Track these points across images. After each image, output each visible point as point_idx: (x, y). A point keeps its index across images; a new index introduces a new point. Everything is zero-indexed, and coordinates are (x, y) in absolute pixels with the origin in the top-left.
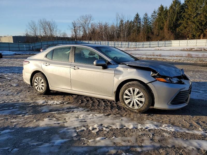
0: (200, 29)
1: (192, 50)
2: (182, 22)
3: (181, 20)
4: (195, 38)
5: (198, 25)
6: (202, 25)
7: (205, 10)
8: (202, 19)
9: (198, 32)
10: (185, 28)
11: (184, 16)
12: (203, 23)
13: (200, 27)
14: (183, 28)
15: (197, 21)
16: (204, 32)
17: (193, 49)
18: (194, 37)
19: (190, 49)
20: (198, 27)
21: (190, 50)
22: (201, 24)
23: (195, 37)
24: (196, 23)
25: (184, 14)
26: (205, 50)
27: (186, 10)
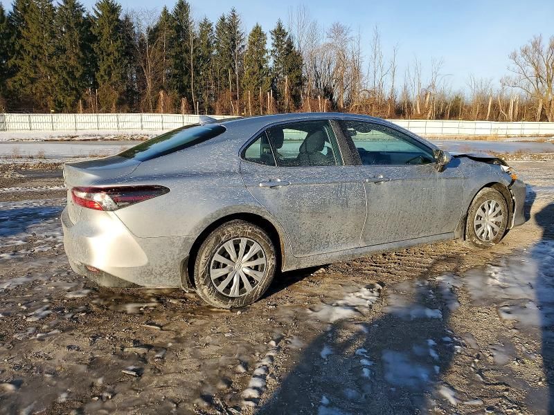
0: (72, 89)
1: (75, 140)
2: (18, 62)
3: (14, 57)
4: (64, 108)
5: (66, 77)
6: (74, 79)
7: (75, 42)
8: (72, 62)
9: (69, 96)
10: (33, 81)
11: (22, 47)
12: (78, 75)
13: (70, 82)
14: (28, 81)
15: (60, 67)
16: (83, 97)
17: (76, 137)
18: (60, 108)
19: (69, 138)
20: (67, 83)
21: (69, 140)
22: (71, 74)
23: (62, 107)
24: (60, 71)
25: (22, 41)
26: (102, 139)
27: (24, 33)
